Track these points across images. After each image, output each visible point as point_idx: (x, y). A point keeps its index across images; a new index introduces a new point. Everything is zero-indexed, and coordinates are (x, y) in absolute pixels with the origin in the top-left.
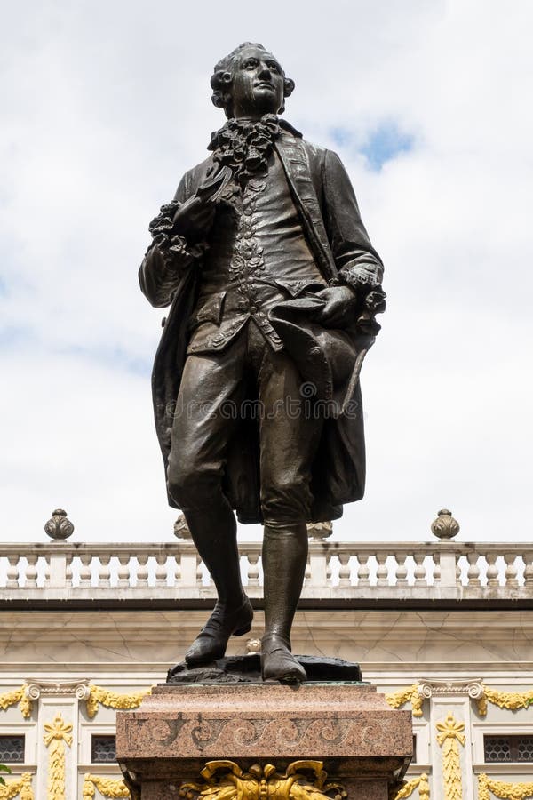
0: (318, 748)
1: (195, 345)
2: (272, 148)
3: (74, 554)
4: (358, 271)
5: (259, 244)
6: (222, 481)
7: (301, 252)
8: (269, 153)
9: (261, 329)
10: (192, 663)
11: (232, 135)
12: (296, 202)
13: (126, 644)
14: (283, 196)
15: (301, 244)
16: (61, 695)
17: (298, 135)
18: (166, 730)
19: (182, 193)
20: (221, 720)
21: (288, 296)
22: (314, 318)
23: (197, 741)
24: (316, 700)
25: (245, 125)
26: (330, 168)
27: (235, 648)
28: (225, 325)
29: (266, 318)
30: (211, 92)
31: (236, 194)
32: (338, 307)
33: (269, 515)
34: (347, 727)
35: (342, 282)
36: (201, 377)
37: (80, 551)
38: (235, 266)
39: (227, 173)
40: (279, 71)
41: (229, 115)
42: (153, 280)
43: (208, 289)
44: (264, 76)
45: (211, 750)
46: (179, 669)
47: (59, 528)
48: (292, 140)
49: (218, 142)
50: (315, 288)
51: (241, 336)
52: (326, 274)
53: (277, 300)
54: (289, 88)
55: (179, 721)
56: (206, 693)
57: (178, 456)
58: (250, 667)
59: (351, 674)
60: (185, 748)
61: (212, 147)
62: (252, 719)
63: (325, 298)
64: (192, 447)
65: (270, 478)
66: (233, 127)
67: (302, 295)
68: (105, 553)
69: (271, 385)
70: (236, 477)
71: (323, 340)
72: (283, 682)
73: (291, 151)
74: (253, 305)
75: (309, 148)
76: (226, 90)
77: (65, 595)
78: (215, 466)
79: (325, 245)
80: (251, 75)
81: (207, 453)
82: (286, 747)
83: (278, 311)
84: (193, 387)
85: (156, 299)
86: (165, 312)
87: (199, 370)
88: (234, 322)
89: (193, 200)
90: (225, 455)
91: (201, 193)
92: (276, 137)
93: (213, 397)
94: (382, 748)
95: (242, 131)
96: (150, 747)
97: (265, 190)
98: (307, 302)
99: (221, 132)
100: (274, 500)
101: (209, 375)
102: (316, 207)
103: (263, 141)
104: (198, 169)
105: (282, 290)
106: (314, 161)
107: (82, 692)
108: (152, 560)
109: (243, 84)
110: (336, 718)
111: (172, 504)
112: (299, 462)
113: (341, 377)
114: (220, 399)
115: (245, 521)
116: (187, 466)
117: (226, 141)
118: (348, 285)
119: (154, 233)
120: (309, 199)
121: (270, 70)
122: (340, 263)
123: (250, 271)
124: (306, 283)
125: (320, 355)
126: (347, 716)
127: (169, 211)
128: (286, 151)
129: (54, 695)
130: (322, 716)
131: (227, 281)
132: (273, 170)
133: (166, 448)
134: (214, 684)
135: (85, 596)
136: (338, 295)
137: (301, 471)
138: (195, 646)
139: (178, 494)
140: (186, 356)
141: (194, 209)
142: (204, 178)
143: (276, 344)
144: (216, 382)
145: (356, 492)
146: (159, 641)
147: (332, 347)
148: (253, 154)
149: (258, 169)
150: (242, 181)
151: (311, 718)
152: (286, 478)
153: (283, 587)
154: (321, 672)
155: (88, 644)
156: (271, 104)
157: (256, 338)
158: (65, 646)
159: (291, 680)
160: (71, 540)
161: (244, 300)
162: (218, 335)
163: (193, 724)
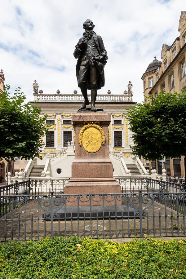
0: (98, 120)
1: (82, 64)
2: (92, 35)
3: (61, 96)
4: (104, 53)
5: (90, 49)
6: (85, 83)
7: (96, 51)
8: (92, 36)
9: (91, 62)
10: (81, 109)
11: (87, 33)
12: (96, 43)
13: (67, 108)
14: (94, 42)
15: (96, 49)
16: (59, 115)
17: (95, 33)
18: (79, 118)
19: (80, 42)
20: (86, 116)
21: (94, 57)
22: (98, 60)
23: (83, 119)
24: (98, 114)
25: (88, 31)
26: (100, 38)
27: (87, 107)
28: (86, 61)
29: (92, 60)
30: (83, 27)
31: (87, 42)
32: (101, 59)
33: (92, 88)
34: (103, 117)
35: (102, 55)
36: (83, 69)
37: (61, 95)
38: (87, 52)
39: (86, 39)
40: (93, 24)
41: (86, 30)
42: (76, 54)
43: (84, 56)
44: (91, 24)
45: (85, 120)
46: (80, 110)
47: (58, 92)
48: (95, 34)
49: (84, 34)
50: (98, 56)
51: (88, 63)
52: (100, 54)
53: (93, 58)
54: (94, 26)
55: (80, 116)
56: (84, 113)
57: (80, 80)
58: (89, 109)
59: (102, 110)
60: (81, 120)
61: (83, 35)
62: (90, 116)
63: (100, 57)
64: (81, 79)
65: (92, 83)
66: (86, 32)
67: (96, 57)
68: (65, 95)
69: (92, 70)
70: (87, 83)
71: (99, 63)
72: (94, 111)
73: (95, 36)
74: (90, 58)
75: (97, 35)
76: (85, 26)
77: (59, 101)
78: (84, 81)
79: (99, 50)
80: (89, 24)
81: (83, 80)
82: (95, 120)
83: (93, 59)
84: (82, 70)
85: (76, 57)
86: (78, 59)
87: (82, 68)
88: (87, 61)
89: (81, 42)
90: (86, 80)
91: (82, 41)
92: (93, 34)
93: (84, 71)
94: (107, 120)
95: (88, 32)
96: (77, 120)
97: (91, 41)
98: (97, 58)
99: (85, 33)
100: (93, 86)
101: (84, 68)
102: (98, 44)
103: (91, 34)
104: (82, 38)
105: (94, 56)
106: (98, 37)
107: (62, 114)
108: (71, 97)
109: (88, 25)
110: (101, 116)
111: (79, 87)
112: (96, 81)
113: (102, 68)
114: (85, 72)
115: (88, 89)
116: (81, 81)
117: (86, 34)
118: (103, 55)
119: (76, 47)
120: (97, 42)
121: (91, 23)
122: (101, 52)
123: (89, 53)
124: (97, 55)
125: (99, 66)
126: (103, 116)
127: (78, 44)
128: (94, 36)
129: (58, 115)
130: (99, 116)
131: (86, 55)
132: (92, 38)
133: (78, 79)
134: (85, 112)
135: (62, 101)
136: (101, 57)
137: (96, 82)
138: (82, 107)
139: (80, 85)
140: (80, 66)
141: (81, 44)
142: (82, 39)
143: (93, 64)
144: (85, 69)
145: (103, 85)
146: (75, 107)
147: (101, 64)
148: (89, 36)
149: (90, 38)
150: (88, 40)
151: (98, 116)
152: (94, 83)
153: (94, 99)
154: (99, 110)
155: (62, 108)
156: (92, 28)
157: (90, 63)
158: (60, 108)
159: (95, 111)
160: (60, 94)
161: (88, 58)
162: (85, 62)
163: (82, 117)
